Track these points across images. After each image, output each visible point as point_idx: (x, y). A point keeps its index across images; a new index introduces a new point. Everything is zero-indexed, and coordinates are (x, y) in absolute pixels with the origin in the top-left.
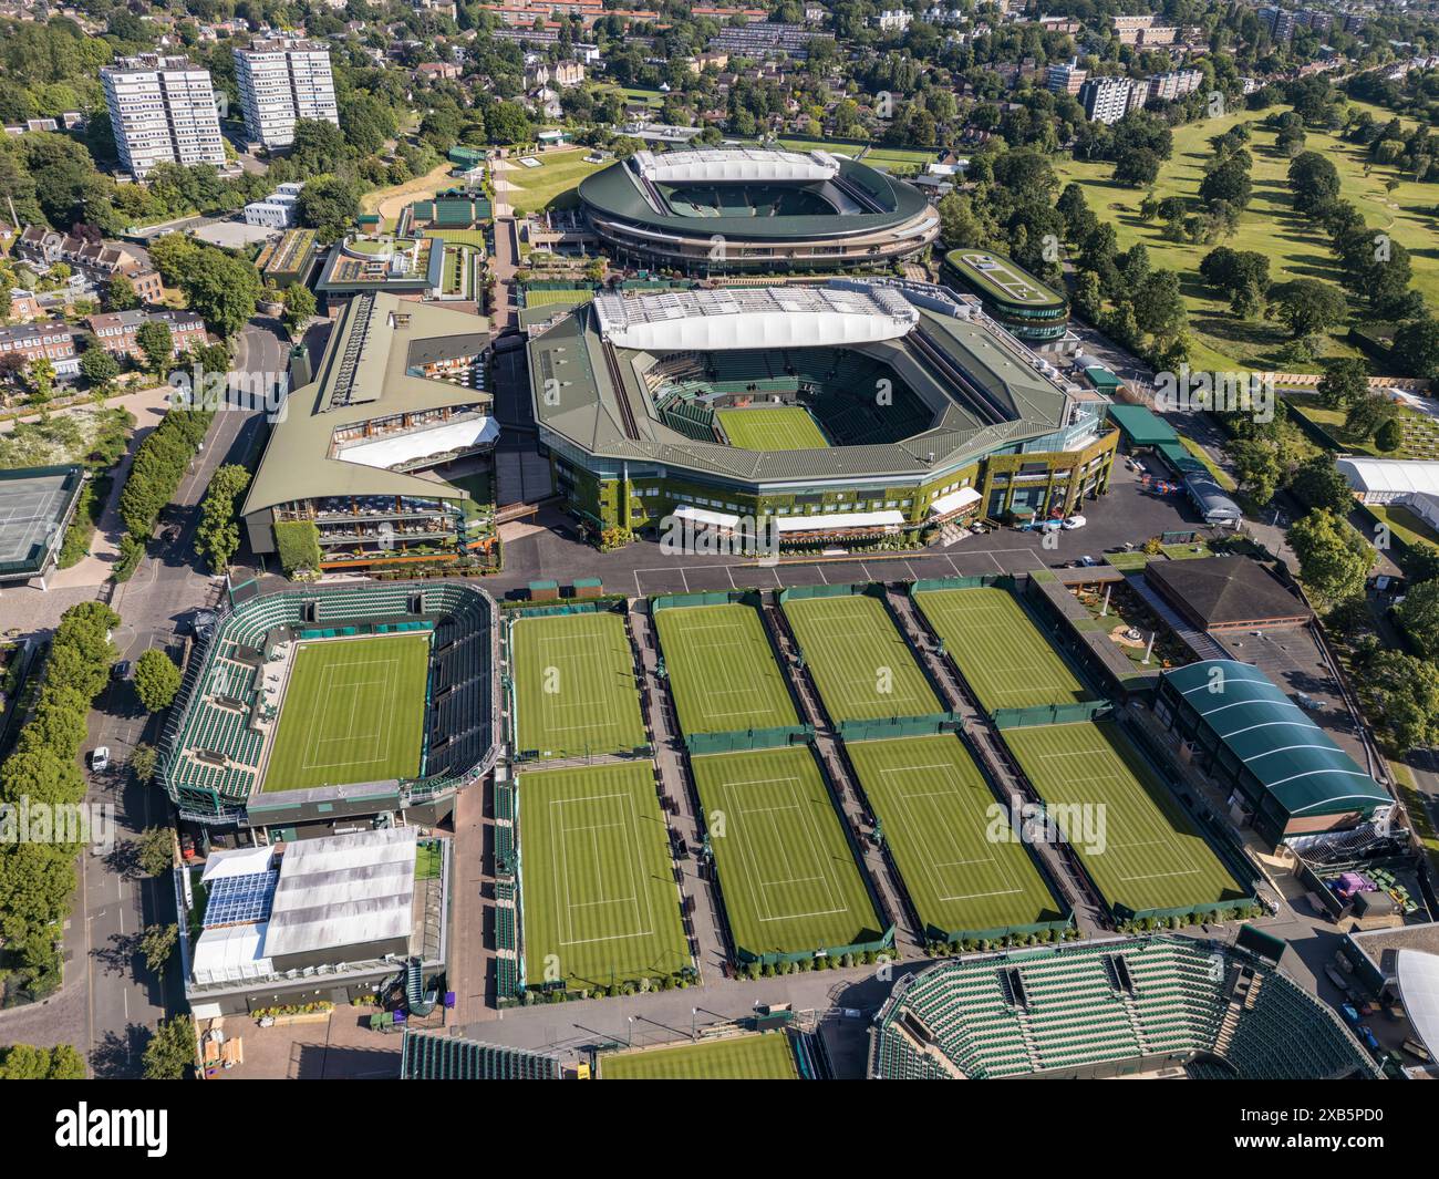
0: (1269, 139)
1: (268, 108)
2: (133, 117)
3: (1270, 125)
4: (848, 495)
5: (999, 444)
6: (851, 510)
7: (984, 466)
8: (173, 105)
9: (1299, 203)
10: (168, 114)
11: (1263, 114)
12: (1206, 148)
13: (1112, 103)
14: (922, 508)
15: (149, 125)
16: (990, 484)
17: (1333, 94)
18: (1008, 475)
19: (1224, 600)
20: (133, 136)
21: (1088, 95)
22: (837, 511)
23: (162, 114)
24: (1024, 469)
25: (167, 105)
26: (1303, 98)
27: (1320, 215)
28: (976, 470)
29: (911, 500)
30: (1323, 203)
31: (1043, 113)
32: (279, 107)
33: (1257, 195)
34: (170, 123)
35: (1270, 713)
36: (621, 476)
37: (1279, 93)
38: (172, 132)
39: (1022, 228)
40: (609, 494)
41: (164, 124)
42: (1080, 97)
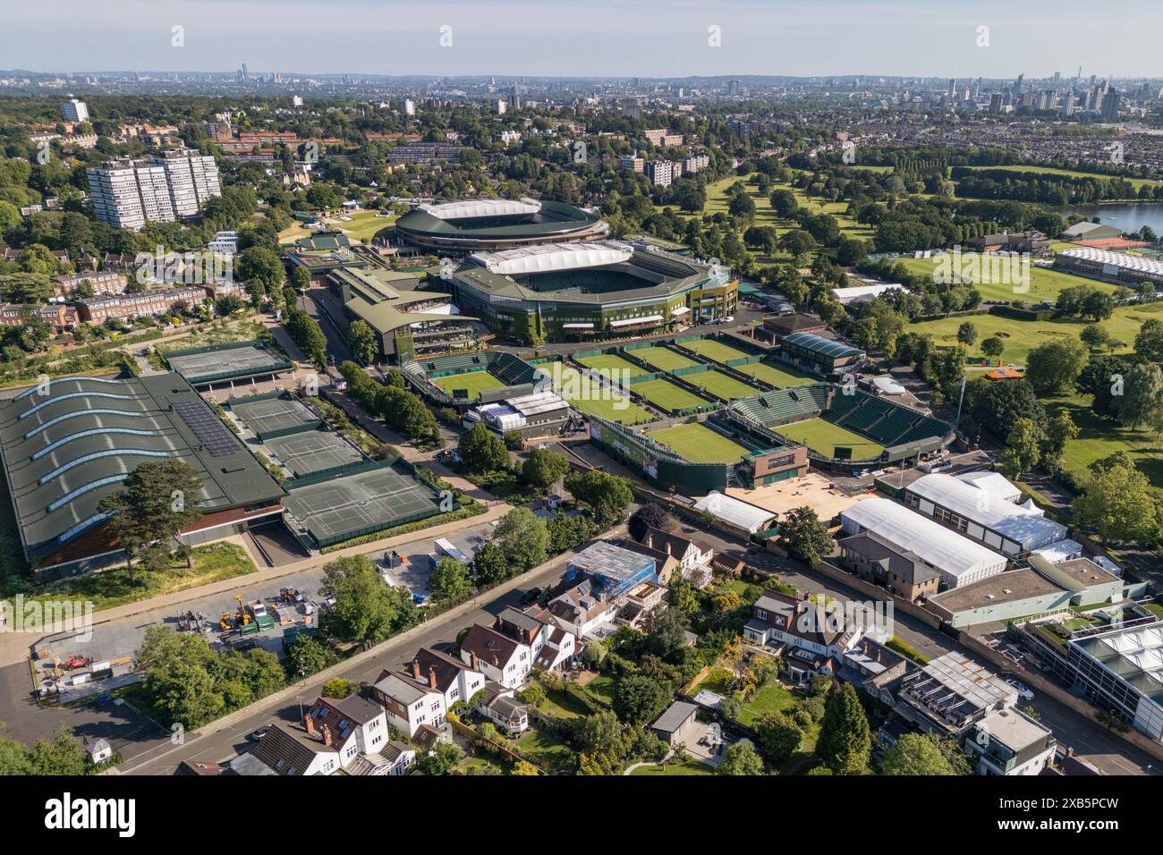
0: (755, 189)
1: (180, 192)
2: (121, 196)
3: (752, 182)
4: (638, 308)
5: (693, 285)
6: (641, 316)
7: (688, 296)
8: (143, 188)
9: (779, 215)
10: (140, 195)
11: (747, 178)
12: (722, 196)
13: (664, 175)
14: (668, 314)
15: (130, 201)
16: (693, 304)
17: (781, 165)
18: (698, 300)
19: (796, 323)
20: (121, 208)
21: (649, 170)
22: (634, 317)
23: (137, 194)
24: (705, 297)
25: (139, 189)
26: (765, 167)
27: (792, 217)
28: (685, 299)
29: (664, 309)
30: (792, 210)
31: (630, 180)
32: (186, 192)
33: (759, 214)
34: (142, 201)
35: (823, 344)
36: (537, 311)
37: (753, 166)
38: (143, 206)
39: (653, 225)
40: (532, 321)
41: (138, 200)
42: (645, 172)
